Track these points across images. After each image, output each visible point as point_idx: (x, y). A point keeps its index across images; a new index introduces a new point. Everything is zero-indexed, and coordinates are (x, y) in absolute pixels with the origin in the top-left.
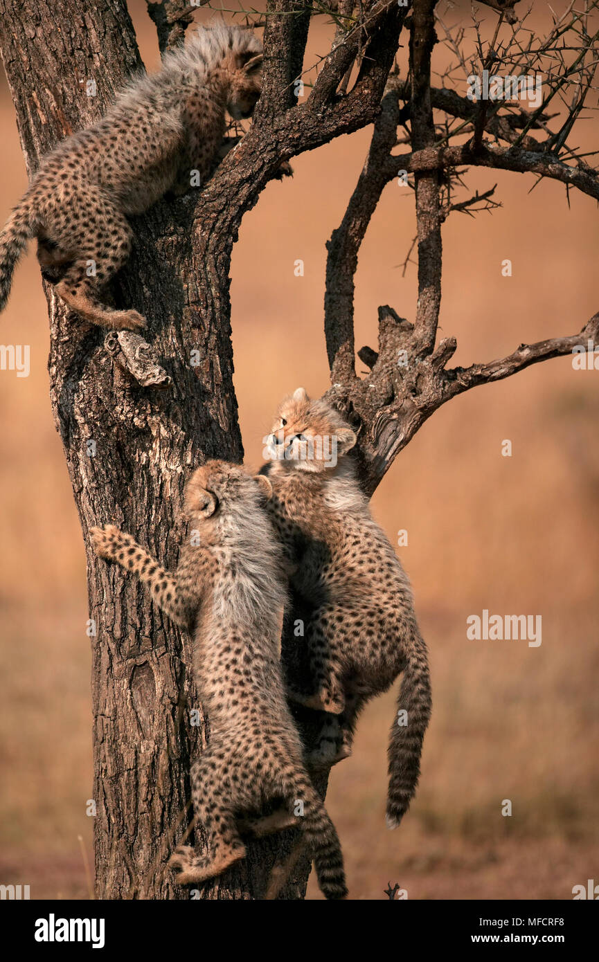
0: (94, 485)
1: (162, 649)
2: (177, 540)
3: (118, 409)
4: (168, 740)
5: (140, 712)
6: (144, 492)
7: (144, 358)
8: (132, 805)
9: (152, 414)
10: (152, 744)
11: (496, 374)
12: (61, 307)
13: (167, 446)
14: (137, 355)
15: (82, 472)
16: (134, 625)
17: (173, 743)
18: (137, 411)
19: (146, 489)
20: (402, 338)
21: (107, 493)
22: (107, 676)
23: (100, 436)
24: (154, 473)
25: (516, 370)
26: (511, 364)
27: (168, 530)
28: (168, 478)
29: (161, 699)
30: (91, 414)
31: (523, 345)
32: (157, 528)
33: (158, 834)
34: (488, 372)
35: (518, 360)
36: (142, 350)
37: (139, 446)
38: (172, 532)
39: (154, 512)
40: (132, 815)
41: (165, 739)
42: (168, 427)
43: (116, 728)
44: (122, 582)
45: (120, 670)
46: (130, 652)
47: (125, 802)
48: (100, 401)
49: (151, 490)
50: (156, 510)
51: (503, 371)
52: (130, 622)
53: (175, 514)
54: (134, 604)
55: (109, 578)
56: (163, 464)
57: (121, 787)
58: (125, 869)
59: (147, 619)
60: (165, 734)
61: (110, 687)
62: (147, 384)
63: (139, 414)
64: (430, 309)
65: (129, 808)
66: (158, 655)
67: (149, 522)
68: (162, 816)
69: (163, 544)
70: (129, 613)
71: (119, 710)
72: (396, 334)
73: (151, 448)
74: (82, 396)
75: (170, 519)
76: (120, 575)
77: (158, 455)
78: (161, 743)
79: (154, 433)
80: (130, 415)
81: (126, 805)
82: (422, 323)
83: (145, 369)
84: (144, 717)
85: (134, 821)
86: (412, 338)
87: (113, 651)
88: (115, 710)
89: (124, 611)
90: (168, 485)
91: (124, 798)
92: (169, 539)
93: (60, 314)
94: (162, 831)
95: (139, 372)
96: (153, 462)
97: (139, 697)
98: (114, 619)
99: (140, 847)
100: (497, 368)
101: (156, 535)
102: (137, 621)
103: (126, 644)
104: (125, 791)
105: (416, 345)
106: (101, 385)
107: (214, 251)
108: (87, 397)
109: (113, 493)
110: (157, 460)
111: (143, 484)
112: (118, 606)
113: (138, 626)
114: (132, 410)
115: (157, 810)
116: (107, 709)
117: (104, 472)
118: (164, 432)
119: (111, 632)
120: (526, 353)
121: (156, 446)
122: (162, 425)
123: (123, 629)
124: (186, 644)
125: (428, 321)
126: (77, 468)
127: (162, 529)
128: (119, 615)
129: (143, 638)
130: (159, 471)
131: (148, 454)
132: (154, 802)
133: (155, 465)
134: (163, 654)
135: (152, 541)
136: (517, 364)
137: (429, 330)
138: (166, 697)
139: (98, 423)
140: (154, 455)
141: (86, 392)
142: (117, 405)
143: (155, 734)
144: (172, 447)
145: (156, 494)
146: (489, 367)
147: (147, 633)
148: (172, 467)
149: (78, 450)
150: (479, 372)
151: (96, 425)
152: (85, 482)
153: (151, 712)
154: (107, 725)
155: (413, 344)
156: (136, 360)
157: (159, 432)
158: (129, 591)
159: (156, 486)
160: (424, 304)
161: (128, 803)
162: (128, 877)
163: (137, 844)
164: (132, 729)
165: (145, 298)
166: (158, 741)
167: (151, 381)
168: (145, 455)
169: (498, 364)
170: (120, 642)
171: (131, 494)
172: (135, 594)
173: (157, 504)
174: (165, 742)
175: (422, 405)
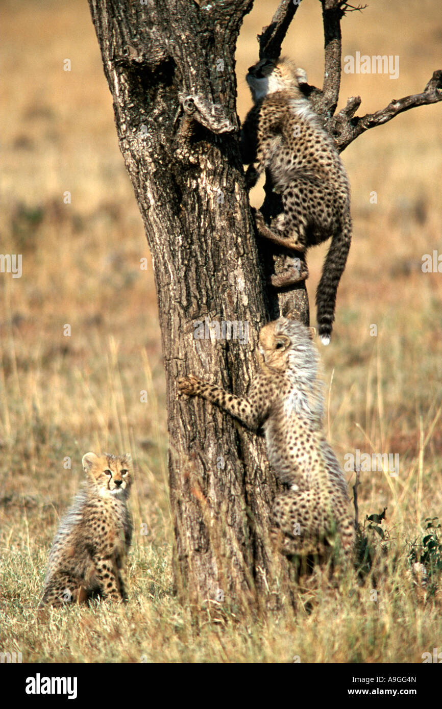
0: (159, 203)
1: (214, 312)
2: (218, 238)
3: (179, 151)
4: (222, 373)
5: (201, 355)
6: (195, 207)
7: (218, 114)
8: (202, 418)
9: (202, 154)
10: (212, 376)
11: (380, 121)
12: (123, 84)
13: (212, 175)
14: (213, 113)
15: (150, 195)
16: (195, 297)
17: (225, 375)
18: (193, 152)
19: (197, 205)
20: (318, 99)
21: (168, 209)
22: (178, 332)
23: (161, 170)
24: (202, 193)
25: (392, 117)
26: (389, 113)
27: (212, 232)
28: (212, 196)
29: (216, 346)
30: (156, 156)
31: (395, 101)
32: (205, 231)
33: (221, 436)
34: (377, 119)
35: (393, 110)
36: (216, 109)
37: (190, 176)
38: (214, 233)
39: (203, 220)
40: (202, 425)
41: (220, 372)
42: (213, 163)
43: (187, 367)
44: (184, 269)
45: (187, 328)
46: (194, 315)
47: (197, 416)
48: (162, 147)
49: (201, 205)
50: (204, 219)
51: (385, 118)
52: (192, 294)
53: (216, 221)
54: (195, 282)
55: (175, 266)
56: (208, 188)
57: (193, 406)
58: (200, 461)
59: (204, 292)
60: (219, 369)
61: (181, 339)
62: (221, 132)
63: (194, 154)
64: (336, 78)
65: (200, 420)
66: (212, 316)
67: (199, 227)
68: (223, 424)
69: (209, 242)
70: (192, 289)
71: (188, 354)
72: (313, 96)
73: (200, 177)
74: (150, 143)
75: (213, 224)
76: (183, 263)
77: (204, 182)
78: (217, 376)
79: (202, 166)
80: (187, 155)
81: (198, 418)
82: (330, 88)
83: (219, 122)
84: (205, 358)
85: (204, 429)
86: (324, 98)
87: (182, 315)
88: (186, 354)
89: (188, 288)
90: (212, 201)
91: (197, 413)
92: (213, 238)
93: (123, 89)
94: (223, 435)
95: (215, 124)
96: (201, 186)
97: (200, 345)
98: (181, 294)
99: (209, 446)
100: (381, 116)
101: (205, 236)
102: (197, 294)
103: (191, 310)
104: (196, 408)
105: (328, 102)
106: (164, 135)
107: (229, 42)
108: (153, 144)
109: (172, 208)
110: (204, 185)
111: (194, 201)
112: (183, 285)
113: (198, 297)
114: (189, 152)
115: (219, 420)
116: (180, 354)
117: (165, 195)
118: (210, 166)
119: (180, 303)
120: (397, 106)
121: (203, 175)
122: (208, 161)
123: (188, 300)
124: (226, 308)
125: (334, 87)
126: (146, 193)
127: (209, 231)
128: (184, 291)
129: (202, 305)
130: (206, 192)
131: (197, 181)
132: (217, 415)
133: (203, 188)
134: (215, 316)
135: (203, 240)
136: (393, 113)
137: (335, 93)
138: (218, 344)
139: (161, 162)
140: (202, 182)
141: (152, 141)
142: (178, 148)
143: (213, 370)
144: (214, 176)
145: (204, 208)
146: (377, 116)
147: (204, 302)
148: (215, 189)
149: (146, 180)
150: (372, 120)
151: (159, 163)
152: (152, 202)
153: (209, 355)
154: (181, 365)
155: (326, 102)
156: (212, 116)
157: (206, 166)
158: (190, 274)
159: (204, 203)
160: (332, 75)
161: (200, 417)
162: (202, 466)
163: (206, 443)
164: (197, 366)
165: (192, 75)
166: (216, 374)
167: (225, 129)
168: (195, 181)
169: (381, 114)
170: (186, 309)
171: (184, 209)
172: (194, 277)
173: (204, 214)
174: (220, 374)
175: (342, 142)
